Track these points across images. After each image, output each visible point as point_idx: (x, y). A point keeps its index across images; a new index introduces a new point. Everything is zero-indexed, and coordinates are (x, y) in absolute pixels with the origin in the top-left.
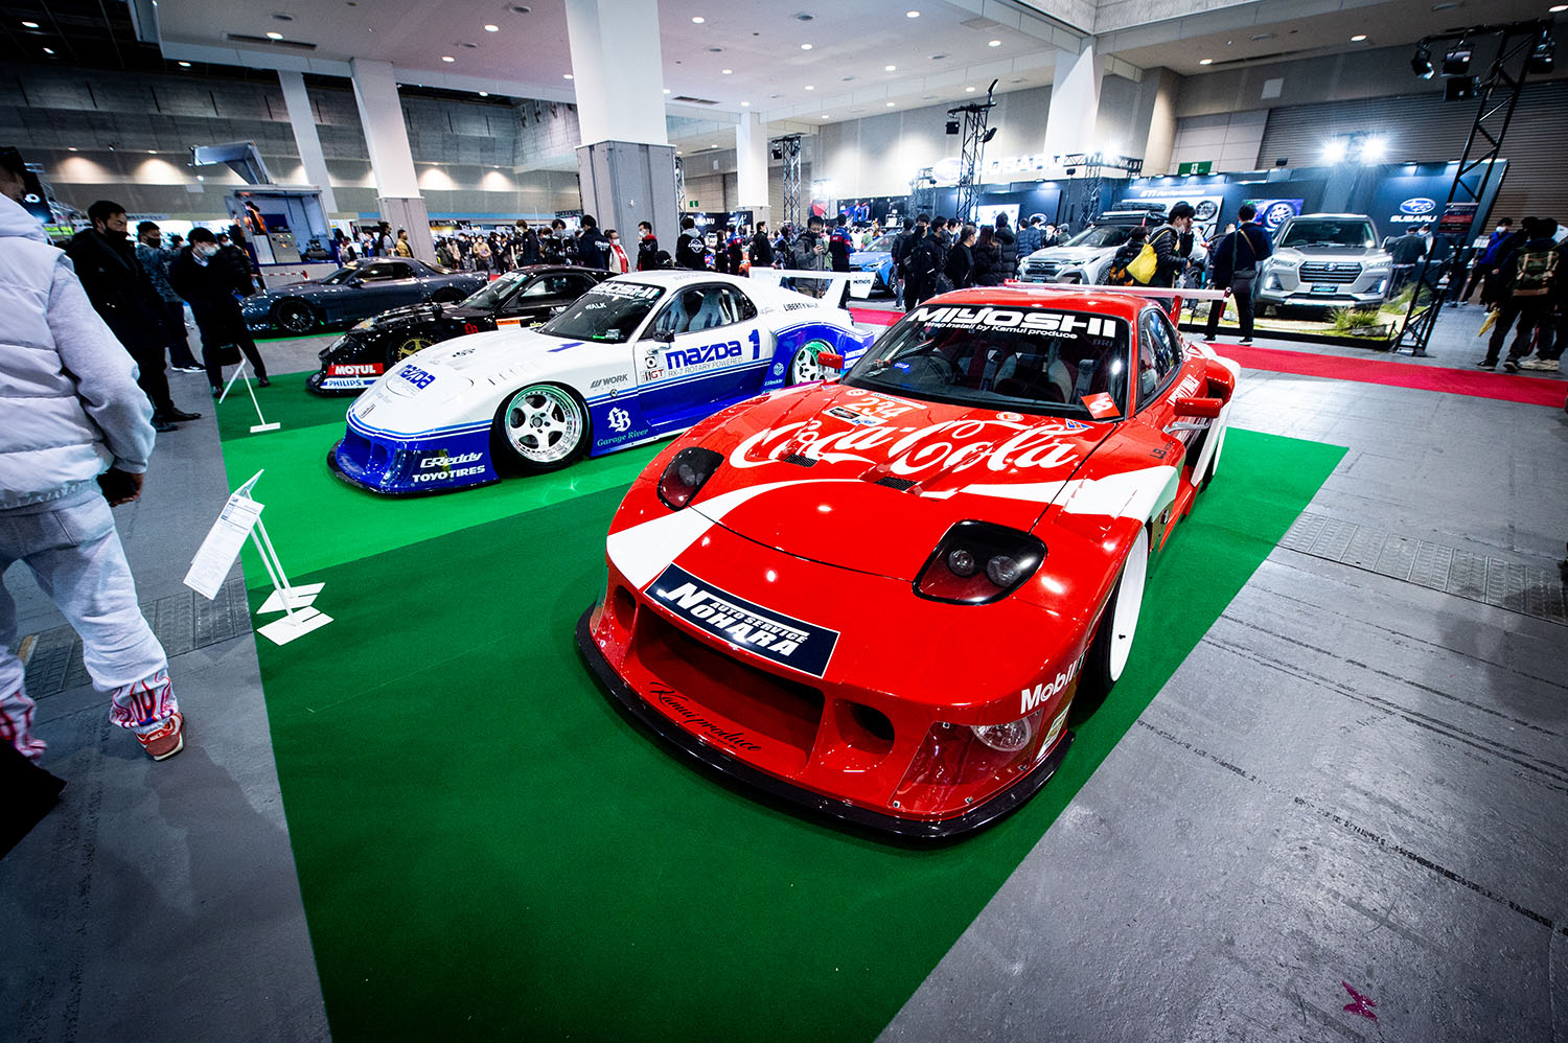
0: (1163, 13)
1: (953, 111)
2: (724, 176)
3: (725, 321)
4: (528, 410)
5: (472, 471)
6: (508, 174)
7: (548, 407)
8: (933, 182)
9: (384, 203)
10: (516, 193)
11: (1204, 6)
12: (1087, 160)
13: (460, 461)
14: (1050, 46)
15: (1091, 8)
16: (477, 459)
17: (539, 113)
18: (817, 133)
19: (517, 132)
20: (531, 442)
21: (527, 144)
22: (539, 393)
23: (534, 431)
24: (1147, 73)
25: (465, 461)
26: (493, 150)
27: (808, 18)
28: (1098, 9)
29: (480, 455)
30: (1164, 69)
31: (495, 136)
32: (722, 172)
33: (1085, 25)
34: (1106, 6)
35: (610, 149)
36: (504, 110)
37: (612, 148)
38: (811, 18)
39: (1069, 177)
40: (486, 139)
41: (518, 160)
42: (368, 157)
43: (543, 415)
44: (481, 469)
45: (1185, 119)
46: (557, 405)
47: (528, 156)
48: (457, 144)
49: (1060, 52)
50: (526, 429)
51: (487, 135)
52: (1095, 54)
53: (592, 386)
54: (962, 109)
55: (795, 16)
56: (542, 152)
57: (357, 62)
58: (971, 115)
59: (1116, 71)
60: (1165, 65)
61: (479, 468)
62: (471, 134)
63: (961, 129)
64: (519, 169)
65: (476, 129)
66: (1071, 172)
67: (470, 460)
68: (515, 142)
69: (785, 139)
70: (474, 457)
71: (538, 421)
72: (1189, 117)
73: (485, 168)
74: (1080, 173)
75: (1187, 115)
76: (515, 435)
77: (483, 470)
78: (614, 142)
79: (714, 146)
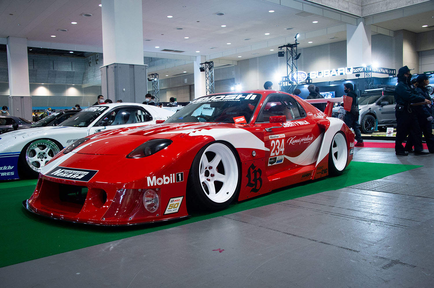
0: (393, 6)
1: (281, 47)
2: (190, 86)
3: (137, 122)
4: (38, 150)
5: (8, 174)
6: (79, 88)
7: (47, 150)
9: (12, 99)
10: (82, 97)
11: (412, 3)
12: (364, 69)
13: (4, 169)
14: (341, 22)
15: (358, 6)
16: (11, 168)
17: (98, 60)
18: (237, 64)
19: (86, 69)
20: (38, 165)
21: (90, 74)
22: (44, 144)
23: (39, 160)
24: (397, 32)
25: (6, 169)
26: (73, 77)
27: (222, 14)
28: (362, 6)
29: (13, 167)
30: (403, 29)
31: (74, 71)
32: (190, 84)
33: (358, 13)
34: (366, 5)
35: (115, 67)
36: (81, 59)
37: (116, 66)
38: (223, 14)
39: (357, 78)
40: (70, 72)
41: (85, 81)
42: (9, 82)
43: (44, 153)
44: (12, 173)
45: (422, 52)
46: (51, 150)
47: (90, 80)
48: (55, 75)
49: (347, 25)
50: (35, 158)
51: (71, 71)
52: (365, 25)
53: (67, 142)
54: (284, 46)
55: (216, 14)
56: (97, 77)
57: (10, 38)
58: (289, 48)
59: (379, 32)
60: (404, 29)
61: (11, 173)
62: (63, 70)
63: (285, 55)
64: (85, 86)
65: (66, 68)
66: (358, 75)
67: (8, 169)
68: (84, 73)
69: (206, 63)
70: (10, 168)
71: (42, 156)
72: (424, 51)
73: (67, 85)
74: (362, 76)
75: (421, 50)
76: (30, 160)
77: (13, 174)
78: (117, 64)
79: (185, 72)
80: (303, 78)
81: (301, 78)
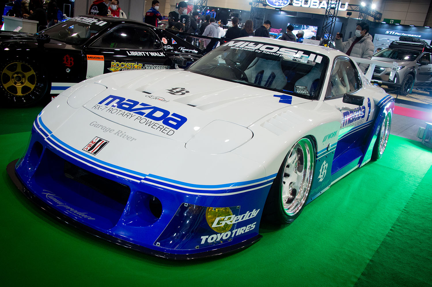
8: (265, 5)
29: (259, 210)
66: (349, 14)
80: (284, 3)
81: (282, 3)
